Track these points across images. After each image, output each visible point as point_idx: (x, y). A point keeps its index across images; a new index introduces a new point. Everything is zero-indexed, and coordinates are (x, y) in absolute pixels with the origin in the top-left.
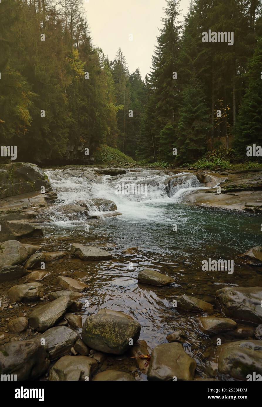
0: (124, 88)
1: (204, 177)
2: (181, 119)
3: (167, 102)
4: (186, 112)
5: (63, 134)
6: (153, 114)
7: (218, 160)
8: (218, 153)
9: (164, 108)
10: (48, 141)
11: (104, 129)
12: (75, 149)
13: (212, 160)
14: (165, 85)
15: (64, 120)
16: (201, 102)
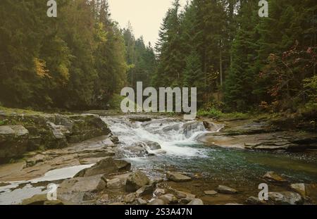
0: (133, 50)
1: (208, 124)
2: (185, 79)
3: (173, 66)
4: (188, 75)
5: (89, 86)
6: (162, 74)
7: (213, 111)
8: (212, 105)
9: (171, 70)
10: (77, 91)
11: (119, 82)
12: (96, 97)
13: (208, 110)
14: (172, 54)
15: (90, 75)
16: (199, 68)
